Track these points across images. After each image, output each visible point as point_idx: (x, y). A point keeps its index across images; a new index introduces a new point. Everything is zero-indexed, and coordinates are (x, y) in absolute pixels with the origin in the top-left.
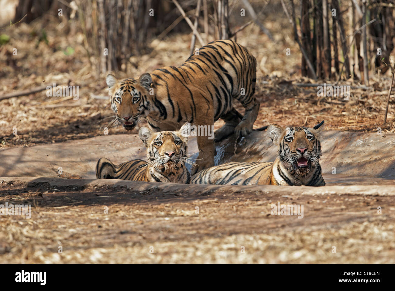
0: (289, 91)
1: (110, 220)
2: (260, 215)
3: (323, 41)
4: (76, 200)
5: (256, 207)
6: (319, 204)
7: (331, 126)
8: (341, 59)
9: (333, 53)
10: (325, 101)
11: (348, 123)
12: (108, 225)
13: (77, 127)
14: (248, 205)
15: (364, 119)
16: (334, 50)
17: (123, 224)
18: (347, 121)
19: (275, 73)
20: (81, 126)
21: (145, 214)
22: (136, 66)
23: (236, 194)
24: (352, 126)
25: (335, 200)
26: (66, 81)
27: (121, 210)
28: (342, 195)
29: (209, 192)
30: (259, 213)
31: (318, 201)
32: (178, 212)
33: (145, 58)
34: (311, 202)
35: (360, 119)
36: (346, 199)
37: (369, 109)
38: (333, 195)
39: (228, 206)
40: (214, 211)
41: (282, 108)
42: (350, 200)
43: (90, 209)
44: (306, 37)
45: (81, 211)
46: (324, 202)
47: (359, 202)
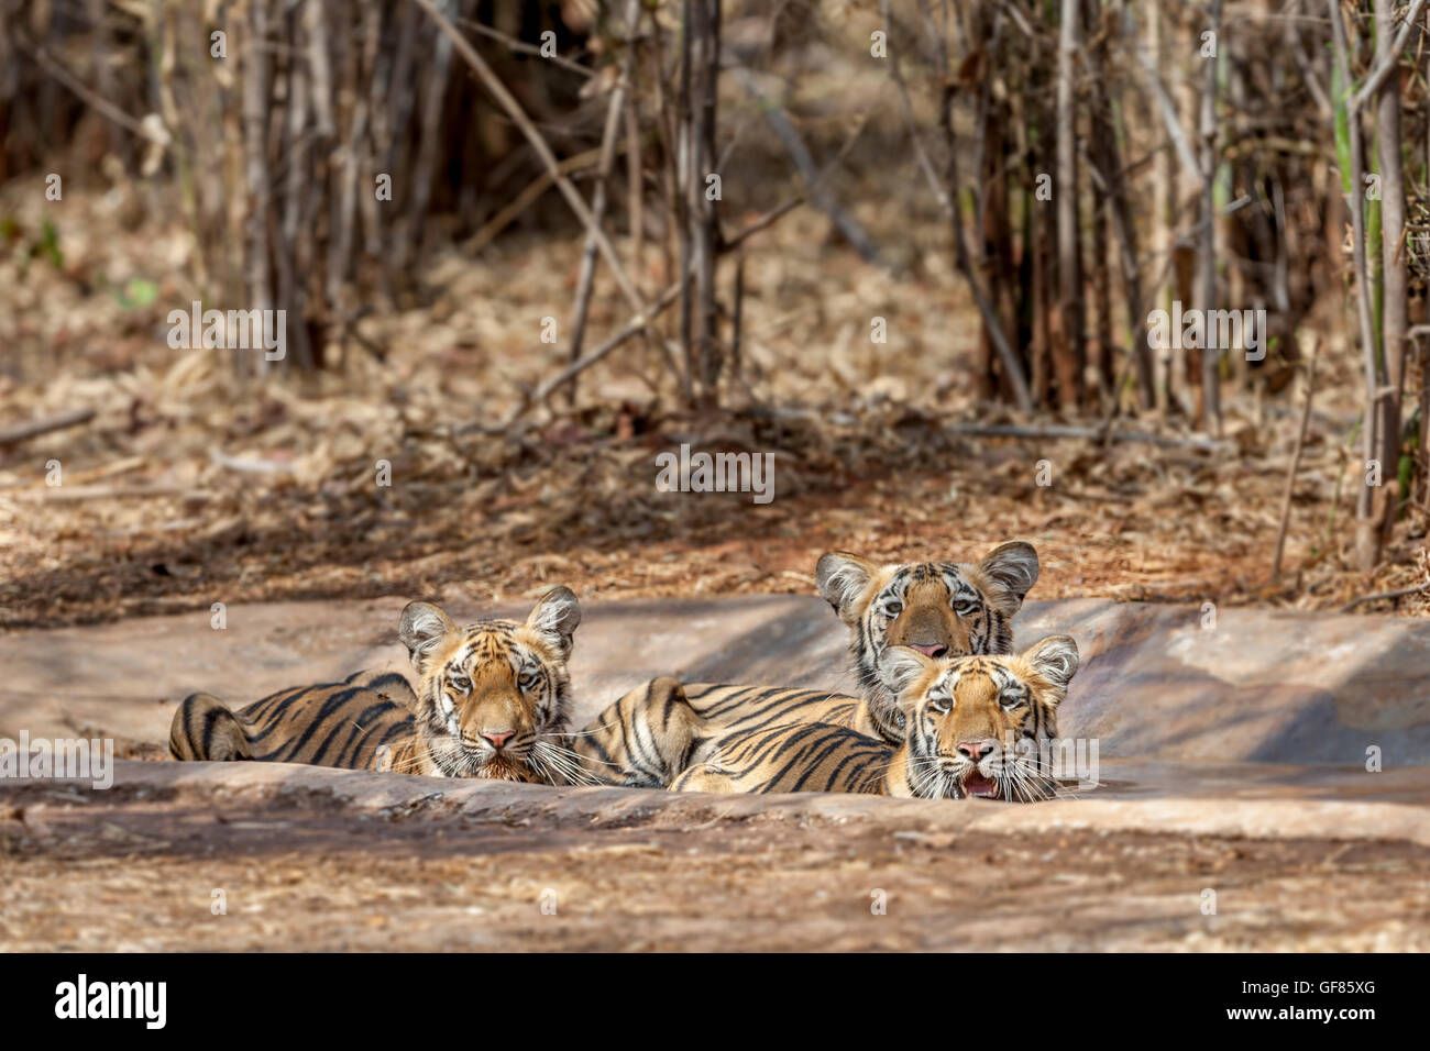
0: (930, 450)
1: (266, 914)
2: (814, 902)
3: (1057, 271)
4: (149, 836)
5: (799, 874)
6: (1029, 864)
7: (1079, 581)
8: (1122, 337)
9: (1092, 316)
10: (1060, 489)
11: (1141, 571)
12: (259, 929)
13: (160, 570)
14: (769, 866)
15: (1202, 557)
16: (1098, 306)
17: (314, 928)
18: (1138, 563)
19: (882, 384)
20: (172, 568)
21: (395, 892)
22: (380, 352)
23: (729, 823)
24: (1156, 581)
25: (1086, 851)
26: (122, 402)
27: (308, 875)
28: (1112, 834)
29: (630, 817)
30: (809, 894)
31: (1025, 855)
32: (516, 888)
33: (414, 320)
34: (998, 857)
35: (1186, 556)
36: (1128, 850)
37: (1219, 521)
38: (1081, 836)
39: (697, 868)
40: (648, 888)
41: (904, 514)
42: (1142, 852)
43: (197, 869)
44: (997, 257)
45: (165, 878)
46: (1048, 857)
47: (1172, 860)
